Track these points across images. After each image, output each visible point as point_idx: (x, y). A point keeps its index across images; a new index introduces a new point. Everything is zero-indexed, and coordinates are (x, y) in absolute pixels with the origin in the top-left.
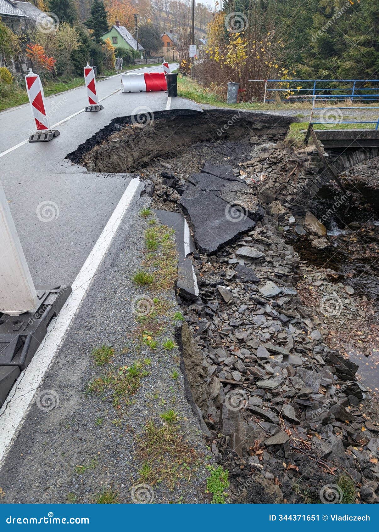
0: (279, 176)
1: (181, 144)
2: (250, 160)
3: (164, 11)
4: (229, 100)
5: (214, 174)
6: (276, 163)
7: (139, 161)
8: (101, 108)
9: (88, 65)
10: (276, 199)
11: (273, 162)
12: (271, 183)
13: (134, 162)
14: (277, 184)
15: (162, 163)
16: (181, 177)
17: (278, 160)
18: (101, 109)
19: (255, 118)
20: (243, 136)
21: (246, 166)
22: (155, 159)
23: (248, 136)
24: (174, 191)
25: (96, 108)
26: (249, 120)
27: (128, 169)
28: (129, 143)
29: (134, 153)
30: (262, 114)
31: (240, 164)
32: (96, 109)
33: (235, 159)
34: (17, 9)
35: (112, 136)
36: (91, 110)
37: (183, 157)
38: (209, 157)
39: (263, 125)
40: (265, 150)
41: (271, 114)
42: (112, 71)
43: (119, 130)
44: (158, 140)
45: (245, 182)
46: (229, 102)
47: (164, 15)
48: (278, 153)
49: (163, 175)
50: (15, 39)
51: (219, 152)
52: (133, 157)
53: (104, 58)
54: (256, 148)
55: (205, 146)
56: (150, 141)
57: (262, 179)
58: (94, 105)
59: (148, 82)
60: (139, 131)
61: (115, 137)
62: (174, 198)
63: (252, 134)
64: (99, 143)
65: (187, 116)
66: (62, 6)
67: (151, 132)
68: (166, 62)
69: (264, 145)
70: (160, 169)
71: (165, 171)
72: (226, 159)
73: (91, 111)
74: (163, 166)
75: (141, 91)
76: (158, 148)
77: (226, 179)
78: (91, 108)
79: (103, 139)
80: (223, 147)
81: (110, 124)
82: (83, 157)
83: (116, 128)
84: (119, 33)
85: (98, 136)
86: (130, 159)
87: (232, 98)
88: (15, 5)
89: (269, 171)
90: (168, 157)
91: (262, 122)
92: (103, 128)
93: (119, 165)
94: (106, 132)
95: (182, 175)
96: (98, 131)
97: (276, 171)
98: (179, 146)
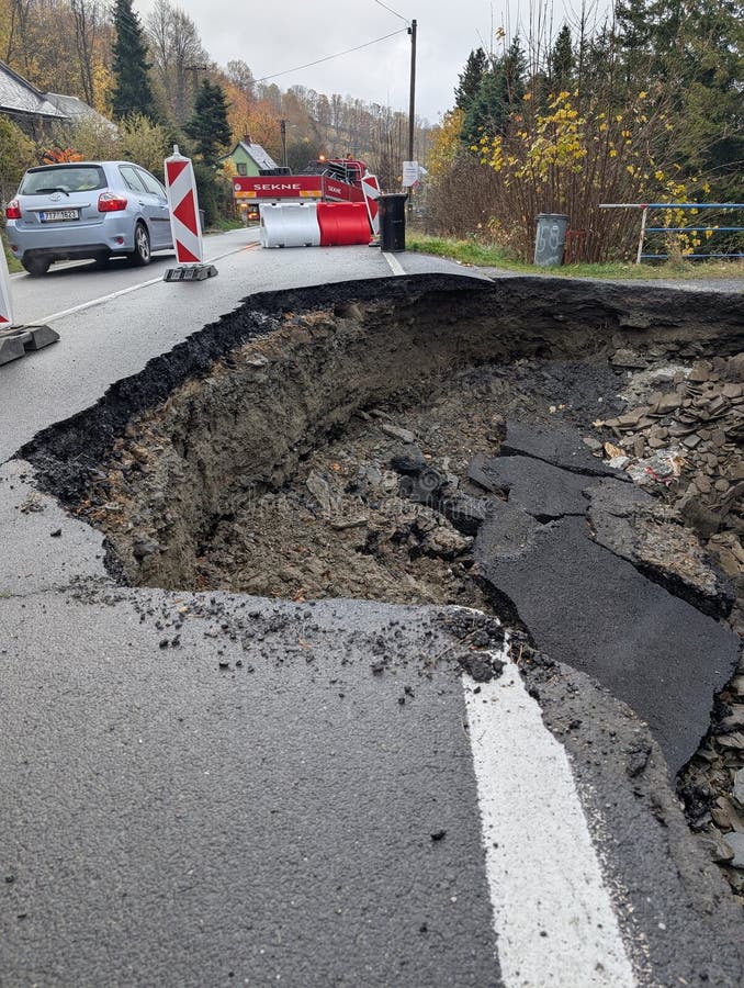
0: (722, 459)
1: (427, 372)
2: (622, 413)
3: (334, 127)
4: (541, 258)
5: (540, 455)
6: (705, 423)
7: (321, 423)
8: (211, 272)
9: (176, 153)
10: (723, 528)
11: (700, 420)
12: (701, 481)
13: (309, 427)
14: (721, 484)
15: (387, 427)
16: (445, 467)
17: (711, 414)
18: (210, 275)
19: (629, 300)
20: (589, 347)
21: (617, 430)
22: (366, 415)
23: (605, 348)
24: (438, 520)
25: (196, 271)
26: (613, 304)
27: (291, 449)
28: (297, 370)
29: (309, 400)
30: (650, 289)
31: (598, 423)
32: (195, 275)
33: (580, 409)
34: (47, 103)
35: (247, 347)
36: (182, 276)
37: (438, 406)
38: (513, 404)
39: (651, 317)
40: (662, 385)
41: (676, 287)
42: (236, 223)
43: (266, 329)
44: (370, 359)
45: (630, 480)
46: (542, 264)
47: (333, 133)
48: (711, 394)
49: (398, 465)
50: (28, 148)
51: (533, 391)
52: (307, 412)
53: (221, 196)
54: (636, 381)
55: (497, 375)
56: (351, 364)
57: (675, 468)
58: (190, 265)
59: (326, 225)
60: (325, 333)
61: (254, 351)
62: (444, 546)
63: (617, 343)
64: (200, 372)
65: (450, 292)
66: (137, 99)
67: (354, 336)
68: (371, 176)
69: (660, 372)
70: (385, 444)
71: (399, 451)
72: (553, 409)
73: (181, 279)
74: (391, 436)
75: (309, 245)
76: (370, 380)
77: (579, 473)
78: (183, 272)
79: (216, 359)
80: (542, 376)
81: (238, 310)
82: (131, 430)
83: (256, 324)
84: (251, 158)
85: (197, 347)
86: (298, 420)
87: (548, 253)
88: (43, 96)
89: (692, 445)
90: (394, 406)
91: (652, 309)
92: (217, 320)
93: (266, 440)
94: (226, 333)
95: (447, 460)
96: (199, 328)
97: (710, 444)
98: (422, 375)
